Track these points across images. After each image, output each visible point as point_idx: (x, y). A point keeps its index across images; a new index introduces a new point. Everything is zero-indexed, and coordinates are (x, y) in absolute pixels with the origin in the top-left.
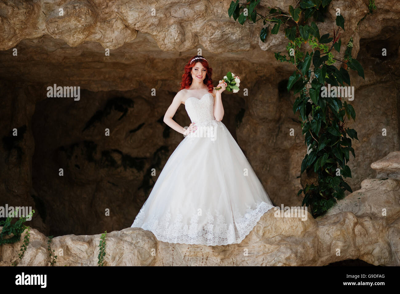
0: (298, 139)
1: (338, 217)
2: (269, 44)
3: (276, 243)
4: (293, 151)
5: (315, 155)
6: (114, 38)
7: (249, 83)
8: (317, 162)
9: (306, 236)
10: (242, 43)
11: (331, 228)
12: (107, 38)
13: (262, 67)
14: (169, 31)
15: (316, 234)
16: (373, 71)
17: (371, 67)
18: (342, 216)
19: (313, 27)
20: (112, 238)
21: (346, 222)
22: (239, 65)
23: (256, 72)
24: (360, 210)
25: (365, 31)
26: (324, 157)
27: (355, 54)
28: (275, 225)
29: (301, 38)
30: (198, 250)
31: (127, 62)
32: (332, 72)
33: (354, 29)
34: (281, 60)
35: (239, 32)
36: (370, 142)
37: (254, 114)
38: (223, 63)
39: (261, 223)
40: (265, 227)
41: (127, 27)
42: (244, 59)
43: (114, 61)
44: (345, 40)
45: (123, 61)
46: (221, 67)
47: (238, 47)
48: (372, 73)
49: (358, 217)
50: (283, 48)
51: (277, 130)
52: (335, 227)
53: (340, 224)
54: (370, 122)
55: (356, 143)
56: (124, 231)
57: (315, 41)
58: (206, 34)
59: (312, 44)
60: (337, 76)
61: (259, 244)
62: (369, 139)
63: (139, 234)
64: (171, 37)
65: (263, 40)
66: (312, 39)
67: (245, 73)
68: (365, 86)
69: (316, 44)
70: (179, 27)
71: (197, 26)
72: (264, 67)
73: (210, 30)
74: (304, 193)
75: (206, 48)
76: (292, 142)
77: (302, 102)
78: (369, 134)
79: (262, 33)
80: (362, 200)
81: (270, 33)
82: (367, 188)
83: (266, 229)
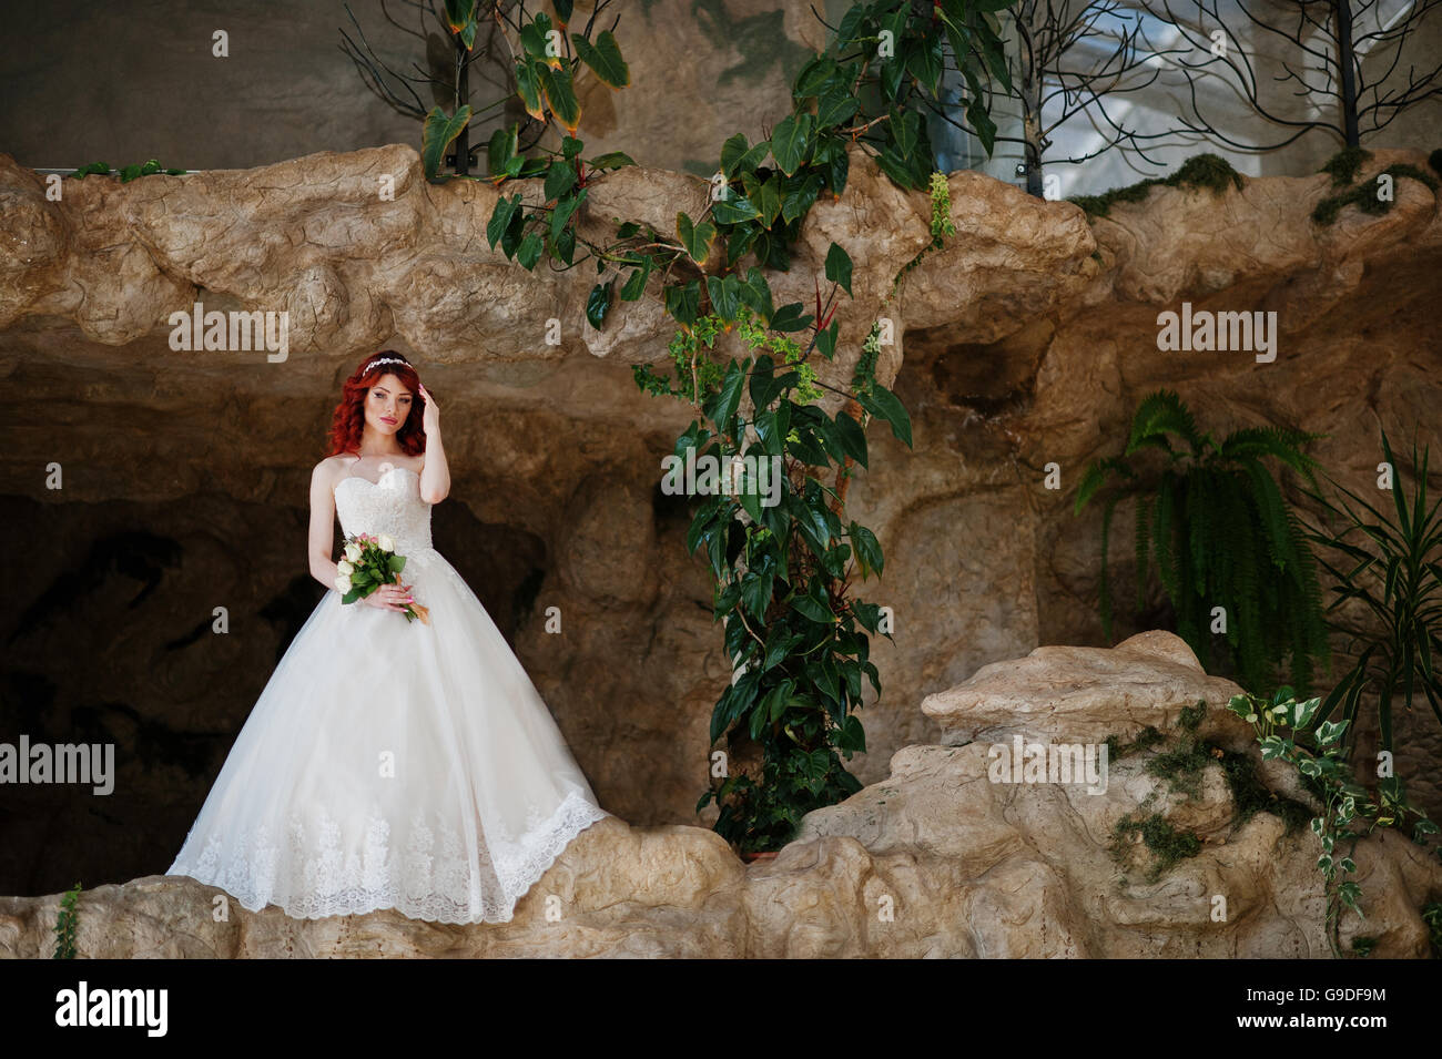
0: (713, 664)
1: (810, 854)
2: (615, 337)
3: (613, 923)
4: (698, 706)
5: (753, 686)
6: (121, 304)
7: (557, 483)
8: (760, 708)
9: (708, 907)
10: (530, 333)
11: (790, 882)
12: (100, 307)
13: (602, 432)
14: (300, 287)
15: (741, 901)
16: (957, 450)
17: (952, 437)
18: (825, 849)
19: (754, 284)
20: (97, 906)
21: (835, 869)
22: (528, 425)
23: (583, 450)
24: (881, 834)
25: (919, 305)
26: (781, 690)
27: (887, 375)
28: (613, 869)
29: (715, 319)
30: (370, 948)
31: (162, 406)
32: (811, 424)
33: (882, 295)
34: (653, 389)
35: (520, 295)
36: (948, 679)
37: (574, 583)
38: (474, 417)
39: (569, 862)
40: (581, 876)
41: (164, 272)
42: (544, 406)
43: (121, 398)
44: (855, 328)
45: (150, 400)
46: (468, 430)
47: (517, 347)
48: (957, 458)
49: (874, 855)
50: (658, 351)
51: (646, 638)
52: (800, 883)
53: (818, 871)
54: (949, 615)
55: (901, 680)
56: (138, 884)
57: (758, 326)
58: (415, 302)
59: (748, 335)
60: (827, 436)
61: (563, 929)
62: (945, 670)
63: (184, 893)
64: (304, 307)
65: (596, 324)
66: (749, 323)
67: (546, 450)
68: (933, 498)
69: (760, 334)
70: (330, 273)
71: (388, 276)
72: (609, 434)
73: (429, 286)
74: (718, 802)
75: (414, 345)
76: (696, 674)
77: (716, 518)
78: (943, 655)
79: (592, 302)
80: (891, 808)
81: (617, 302)
82: (908, 771)
83: (583, 881)
